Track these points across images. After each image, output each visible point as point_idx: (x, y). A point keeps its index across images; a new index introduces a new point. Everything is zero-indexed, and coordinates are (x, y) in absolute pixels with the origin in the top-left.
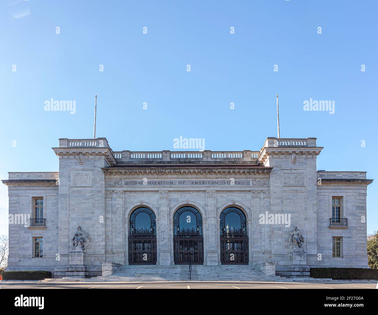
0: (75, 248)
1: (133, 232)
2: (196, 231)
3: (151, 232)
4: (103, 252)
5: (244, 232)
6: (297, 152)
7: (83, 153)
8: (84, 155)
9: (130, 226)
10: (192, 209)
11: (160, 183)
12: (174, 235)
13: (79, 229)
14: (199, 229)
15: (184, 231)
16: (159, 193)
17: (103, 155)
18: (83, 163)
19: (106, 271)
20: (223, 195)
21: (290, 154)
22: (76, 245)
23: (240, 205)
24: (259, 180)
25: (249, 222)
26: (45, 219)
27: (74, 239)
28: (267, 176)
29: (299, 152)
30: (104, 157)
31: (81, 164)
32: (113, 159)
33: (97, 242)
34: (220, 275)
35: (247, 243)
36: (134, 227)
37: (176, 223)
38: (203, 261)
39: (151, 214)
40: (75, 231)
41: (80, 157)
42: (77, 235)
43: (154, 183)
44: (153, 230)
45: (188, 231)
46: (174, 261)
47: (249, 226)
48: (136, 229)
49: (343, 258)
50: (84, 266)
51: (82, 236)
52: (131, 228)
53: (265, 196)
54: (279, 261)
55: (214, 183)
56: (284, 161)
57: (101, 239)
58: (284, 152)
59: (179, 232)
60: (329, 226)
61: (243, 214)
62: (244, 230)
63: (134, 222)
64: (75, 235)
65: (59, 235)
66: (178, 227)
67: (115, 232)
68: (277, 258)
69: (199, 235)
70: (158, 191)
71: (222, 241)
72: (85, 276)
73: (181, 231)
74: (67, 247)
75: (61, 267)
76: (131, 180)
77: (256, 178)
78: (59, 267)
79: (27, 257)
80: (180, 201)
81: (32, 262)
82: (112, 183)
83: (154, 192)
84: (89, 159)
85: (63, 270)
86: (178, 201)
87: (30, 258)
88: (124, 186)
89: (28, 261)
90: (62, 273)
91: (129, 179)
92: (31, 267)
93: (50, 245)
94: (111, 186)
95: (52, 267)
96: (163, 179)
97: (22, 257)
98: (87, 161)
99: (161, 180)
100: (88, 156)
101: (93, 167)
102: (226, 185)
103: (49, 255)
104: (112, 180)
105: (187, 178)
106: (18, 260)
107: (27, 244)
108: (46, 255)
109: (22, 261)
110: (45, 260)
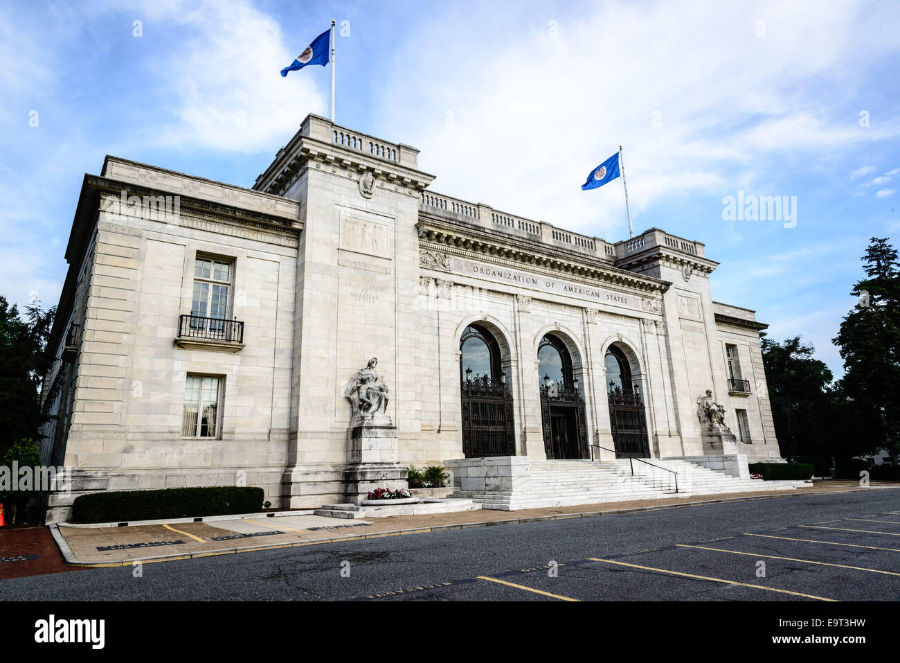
0: (374, 416)
1: (469, 381)
4: (418, 427)
5: (638, 395)
13: (372, 365)
16: (517, 301)
17: (417, 188)
18: (372, 196)
20: (604, 320)
23: (628, 344)
24: (648, 300)
26: (242, 324)
27: (355, 391)
28: (659, 295)
30: (416, 194)
31: (366, 195)
33: (404, 402)
35: (643, 416)
38: (588, 451)
41: (366, 179)
43: (506, 277)
46: (545, 451)
47: (643, 385)
49: (751, 443)
51: (378, 385)
53: (659, 331)
55: (594, 294)
56: (676, 274)
57: (413, 395)
60: (729, 391)
64: (362, 380)
66: (546, 378)
69: (579, 398)
70: (514, 295)
75: (313, 469)
76: (467, 260)
77: (646, 297)
78: (305, 469)
79: (157, 436)
80: (546, 323)
81: (181, 453)
82: (430, 260)
83: (506, 297)
84: (385, 189)
85: (319, 478)
86: (544, 322)
87: (173, 440)
88: (454, 272)
89: (163, 449)
90: (317, 487)
91: (464, 256)
92: (179, 472)
93: (248, 402)
94: (428, 267)
95: (258, 470)
96: (522, 269)
97: (138, 436)
98: (380, 194)
99: (517, 271)
100: (381, 182)
101: (393, 210)
102: (610, 302)
103: (246, 430)
104: (429, 252)
105: (558, 277)
106: (120, 446)
107: (166, 395)
108: (236, 430)
109: (138, 450)
110: (232, 447)
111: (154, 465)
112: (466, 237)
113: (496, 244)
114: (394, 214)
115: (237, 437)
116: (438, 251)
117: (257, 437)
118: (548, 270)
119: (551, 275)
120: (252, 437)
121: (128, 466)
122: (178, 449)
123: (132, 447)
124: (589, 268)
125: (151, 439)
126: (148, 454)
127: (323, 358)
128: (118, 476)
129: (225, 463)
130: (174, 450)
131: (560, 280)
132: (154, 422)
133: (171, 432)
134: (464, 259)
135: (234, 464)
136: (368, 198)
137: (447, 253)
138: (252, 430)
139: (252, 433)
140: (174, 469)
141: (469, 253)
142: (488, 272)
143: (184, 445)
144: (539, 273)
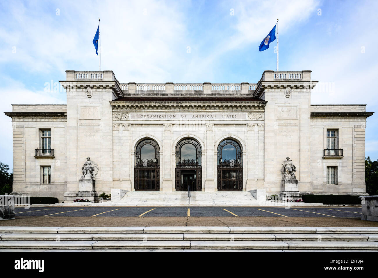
0: (84, 177)
1: (138, 162)
2: (195, 161)
3: (156, 162)
4: (111, 180)
5: (239, 162)
6: (291, 86)
7: (90, 86)
8: (92, 88)
9: (136, 157)
10: (193, 141)
11: (164, 116)
12: (176, 166)
13: (88, 159)
14: (198, 160)
15: (184, 161)
16: (163, 127)
17: (111, 88)
18: (91, 96)
19: (115, 197)
20: (220, 128)
21: (285, 88)
22: (85, 174)
23: (236, 138)
24: (254, 113)
25: (244, 154)
26: (53, 150)
27: (83, 169)
28: (261, 110)
29: (293, 86)
30: (111, 90)
31: (89, 97)
32: (120, 92)
33: (105, 171)
34: (215, 200)
35: (241, 172)
36: (140, 157)
37: (178, 154)
38: (202, 188)
39: (155, 146)
40: (84, 161)
41: (88, 90)
42: (86, 164)
43: (158, 117)
44: (157, 160)
45: (188, 161)
46: (176, 188)
47: (244, 157)
48: (142, 159)
49: (338, 185)
50: (93, 192)
51: (91, 166)
52: (137, 159)
53: (259, 129)
54: (272, 188)
55: (213, 116)
56: (279, 94)
57: (109, 169)
58: (280, 86)
59: (180, 162)
60: (323, 156)
61: (238, 147)
62: (239, 161)
63: (139, 153)
64: (85, 165)
65: (68, 164)
66: (179, 158)
67: (122, 162)
68: (270, 185)
69: (199, 166)
70: (162, 124)
71: (218, 170)
72: (94, 200)
73: (182, 162)
74: (76, 175)
75: (71, 193)
76: (137, 113)
77: (251, 112)
78: (68, 193)
79: (34, 184)
80: (181, 135)
81: (40, 188)
82: (119, 116)
83: (159, 126)
84: (97, 92)
85: (72, 195)
86: (180, 134)
87: (37, 185)
88: (131, 119)
89: (35, 187)
90: (72, 198)
91: (135, 112)
92: (38, 193)
93: (58, 173)
94: (119, 119)
95: (60, 193)
96: (167, 112)
97: (29, 183)
98: (95, 94)
99: (164, 113)
100: (95, 89)
101: (101, 100)
102: (224, 119)
103: (58, 181)
104: (119, 113)
105: (189, 112)
106: (24, 186)
107: (35, 172)
108: (55, 182)
109: (29, 187)
110: (53, 186)
111: (33, 191)
112: (131, 104)
113: (147, 104)
114: (101, 101)
115: (55, 183)
116: (123, 112)
117: (61, 183)
118: (182, 110)
119: (184, 112)
120: (60, 183)
121: (27, 191)
122: (39, 187)
123: (27, 186)
124: (204, 104)
125: (32, 184)
126: (31, 188)
127: (75, 158)
128: (24, 193)
129: (52, 191)
130: (38, 187)
131: (190, 113)
132: (33, 180)
133: (37, 182)
134: (136, 113)
135: (54, 191)
136: (89, 98)
137: (127, 112)
138: (60, 181)
139: (60, 182)
140: (38, 192)
141: (137, 110)
142: (148, 116)
143: (40, 186)
144: (177, 112)
